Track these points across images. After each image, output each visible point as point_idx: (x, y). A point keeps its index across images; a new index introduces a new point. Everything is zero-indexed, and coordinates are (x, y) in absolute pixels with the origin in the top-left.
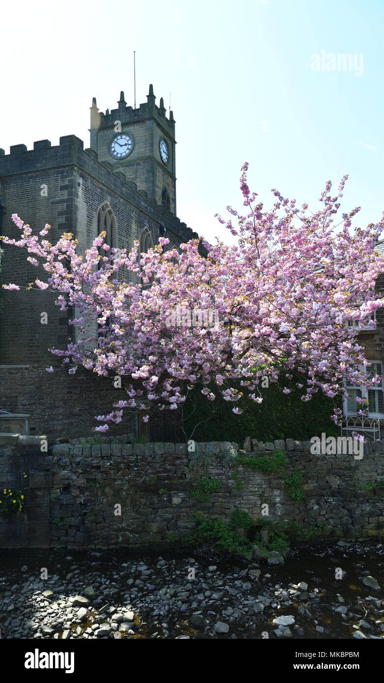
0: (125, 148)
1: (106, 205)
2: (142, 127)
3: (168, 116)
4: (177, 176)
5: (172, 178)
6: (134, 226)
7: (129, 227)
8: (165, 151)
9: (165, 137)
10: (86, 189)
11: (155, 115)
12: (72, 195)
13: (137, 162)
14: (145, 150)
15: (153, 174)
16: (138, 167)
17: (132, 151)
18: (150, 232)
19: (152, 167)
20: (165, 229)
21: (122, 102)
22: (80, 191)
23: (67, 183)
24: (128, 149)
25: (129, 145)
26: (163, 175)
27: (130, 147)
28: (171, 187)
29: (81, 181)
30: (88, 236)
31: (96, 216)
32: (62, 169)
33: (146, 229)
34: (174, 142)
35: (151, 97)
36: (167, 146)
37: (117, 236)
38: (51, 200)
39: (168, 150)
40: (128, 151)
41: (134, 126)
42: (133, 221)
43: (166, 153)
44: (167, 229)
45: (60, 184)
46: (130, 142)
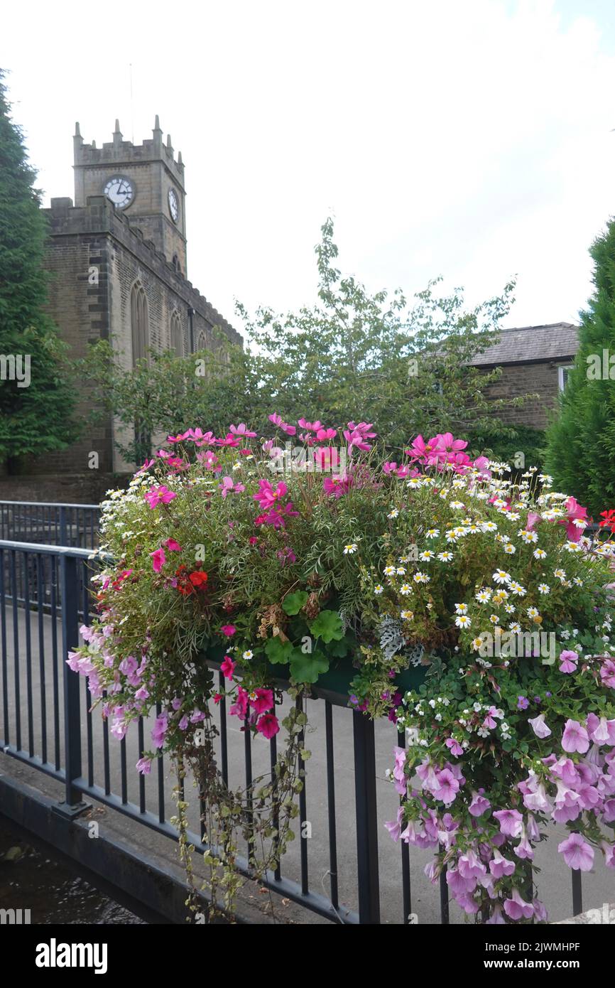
0: (123, 197)
1: (138, 282)
2: (146, 171)
3: (176, 158)
4: (187, 239)
5: (182, 239)
6: (164, 308)
7: (160, 308)
8: (175, 205)
9: (174, 186)
10: (119, 263)
11: (163, 157)
12: (106, 270)
13: (140, 217)
14: (151, 202)
15: (162, 234)
16: (141, 224)
17: (133, 201)
18: (179, 315)
19: (161, 226)
20: (194, 312)
21: (117, 134)
22: (113, 266)
23: (98, 255)
24: (127, 198)
25: (128, 193)
26: (173, 237)
27: (130, 196)
28: (181, 252)
29: (114, 253)
30: (123, 320)
31: (129, 296)
32: (92, 237)
33: (175, 312)
34: (183, 192)
35: (157, 131)
36: (176, 198)
37: (149, 320)
38: (78, 274)
39: (177, 203)
40: (127, 201)
41: (135, 168)
42: (163, 301)
43: (175, 208)
44: (196, 311)
45: (90, 255)
46: (130, 189)
